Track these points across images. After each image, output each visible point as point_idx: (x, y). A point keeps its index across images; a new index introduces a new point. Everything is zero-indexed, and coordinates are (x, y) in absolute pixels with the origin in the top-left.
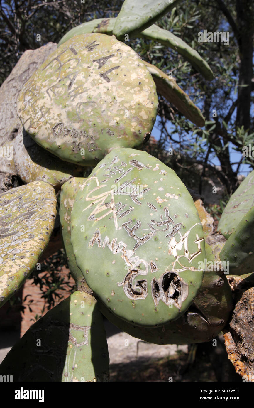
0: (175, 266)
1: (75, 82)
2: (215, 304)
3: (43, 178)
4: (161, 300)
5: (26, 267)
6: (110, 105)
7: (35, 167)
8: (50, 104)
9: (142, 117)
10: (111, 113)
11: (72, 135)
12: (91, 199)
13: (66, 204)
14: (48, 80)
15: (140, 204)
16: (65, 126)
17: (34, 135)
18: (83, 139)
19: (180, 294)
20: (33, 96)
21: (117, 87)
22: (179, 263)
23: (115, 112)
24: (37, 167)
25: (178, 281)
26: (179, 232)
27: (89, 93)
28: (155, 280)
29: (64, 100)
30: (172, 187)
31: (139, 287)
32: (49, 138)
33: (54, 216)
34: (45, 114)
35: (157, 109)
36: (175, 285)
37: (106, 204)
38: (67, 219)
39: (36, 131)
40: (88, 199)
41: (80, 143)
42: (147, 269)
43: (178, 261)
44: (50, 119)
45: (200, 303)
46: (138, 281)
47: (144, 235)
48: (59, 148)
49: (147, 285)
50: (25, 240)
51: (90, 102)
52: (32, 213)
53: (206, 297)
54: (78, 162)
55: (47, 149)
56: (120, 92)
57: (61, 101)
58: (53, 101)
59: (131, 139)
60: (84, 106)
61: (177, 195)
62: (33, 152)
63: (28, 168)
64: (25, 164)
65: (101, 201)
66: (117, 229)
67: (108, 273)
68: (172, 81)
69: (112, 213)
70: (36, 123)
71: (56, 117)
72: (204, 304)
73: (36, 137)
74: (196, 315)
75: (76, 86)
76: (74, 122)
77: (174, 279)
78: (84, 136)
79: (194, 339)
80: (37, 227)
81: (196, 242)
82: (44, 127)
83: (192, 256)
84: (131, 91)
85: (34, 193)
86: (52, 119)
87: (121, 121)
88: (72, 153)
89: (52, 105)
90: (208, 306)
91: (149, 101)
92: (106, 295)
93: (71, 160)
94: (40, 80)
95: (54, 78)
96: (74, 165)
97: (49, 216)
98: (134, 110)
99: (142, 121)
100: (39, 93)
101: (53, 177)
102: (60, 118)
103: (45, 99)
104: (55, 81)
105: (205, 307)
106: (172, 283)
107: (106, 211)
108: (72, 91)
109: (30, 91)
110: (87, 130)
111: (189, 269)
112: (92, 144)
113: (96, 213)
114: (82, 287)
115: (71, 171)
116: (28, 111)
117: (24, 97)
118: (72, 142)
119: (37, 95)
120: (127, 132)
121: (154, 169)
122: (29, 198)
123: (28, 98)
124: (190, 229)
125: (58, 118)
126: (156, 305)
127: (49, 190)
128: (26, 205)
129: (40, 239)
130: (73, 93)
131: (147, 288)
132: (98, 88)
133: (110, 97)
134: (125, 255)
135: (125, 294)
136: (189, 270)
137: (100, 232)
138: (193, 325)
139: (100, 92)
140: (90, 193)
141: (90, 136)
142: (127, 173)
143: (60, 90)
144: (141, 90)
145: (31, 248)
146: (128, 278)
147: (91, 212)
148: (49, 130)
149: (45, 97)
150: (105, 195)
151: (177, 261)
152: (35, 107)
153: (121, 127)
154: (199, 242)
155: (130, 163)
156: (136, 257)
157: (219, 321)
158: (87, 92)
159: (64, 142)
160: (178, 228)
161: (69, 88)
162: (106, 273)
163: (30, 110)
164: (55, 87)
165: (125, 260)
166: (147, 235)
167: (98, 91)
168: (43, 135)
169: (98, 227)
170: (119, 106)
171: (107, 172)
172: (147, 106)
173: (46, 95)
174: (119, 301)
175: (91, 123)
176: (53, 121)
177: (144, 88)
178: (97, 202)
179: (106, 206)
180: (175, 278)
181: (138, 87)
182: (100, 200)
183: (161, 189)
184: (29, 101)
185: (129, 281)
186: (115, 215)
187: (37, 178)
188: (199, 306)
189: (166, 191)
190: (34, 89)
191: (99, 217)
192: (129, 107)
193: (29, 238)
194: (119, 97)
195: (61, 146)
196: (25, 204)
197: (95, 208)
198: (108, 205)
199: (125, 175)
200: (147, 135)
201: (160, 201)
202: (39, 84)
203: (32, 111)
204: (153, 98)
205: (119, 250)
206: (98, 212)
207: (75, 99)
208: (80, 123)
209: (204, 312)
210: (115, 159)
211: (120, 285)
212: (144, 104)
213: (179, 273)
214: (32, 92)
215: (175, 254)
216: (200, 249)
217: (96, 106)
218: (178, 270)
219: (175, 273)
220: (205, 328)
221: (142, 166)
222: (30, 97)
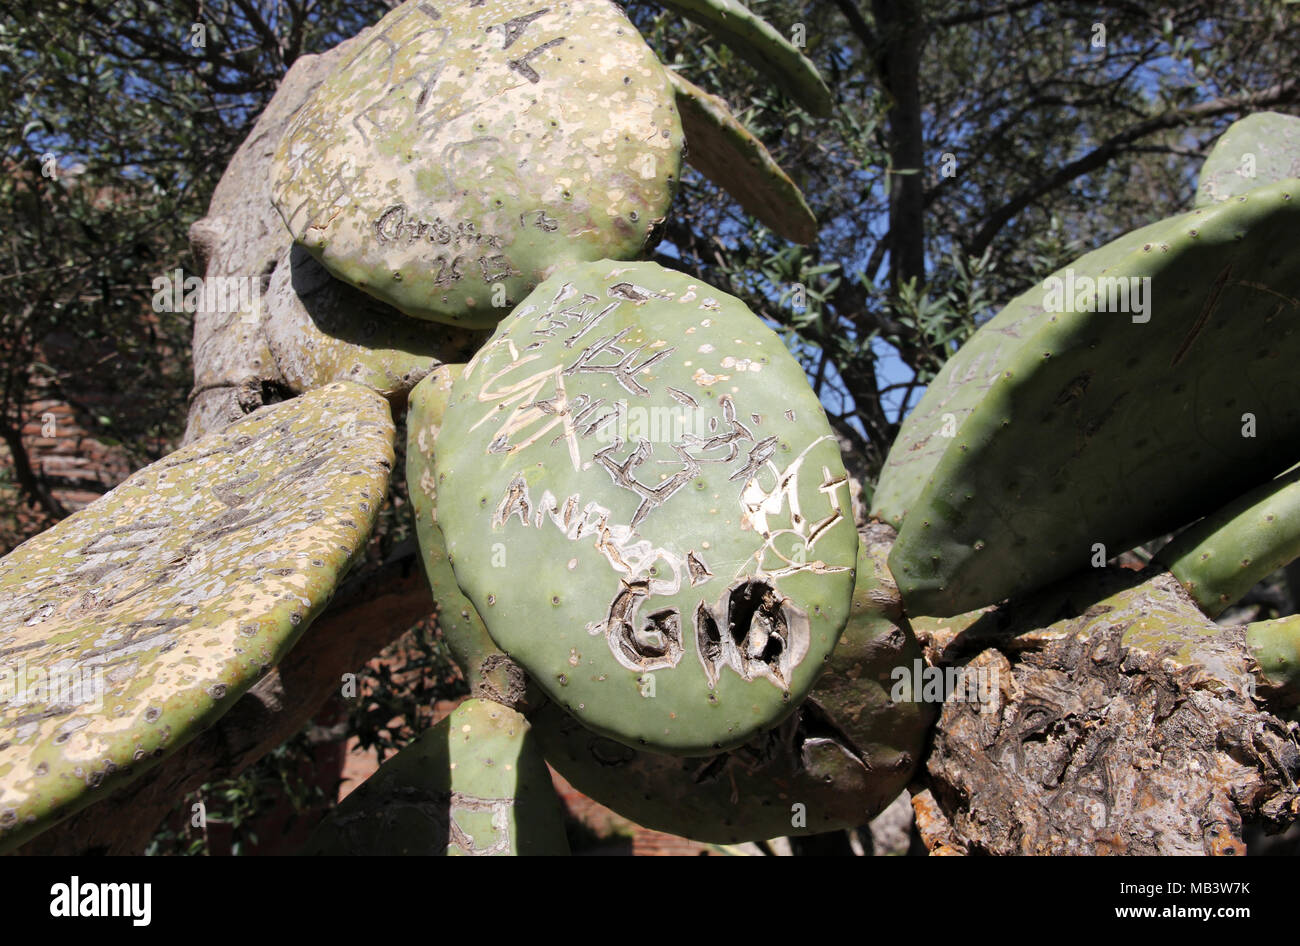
0: (763, 564)
1: (436, 87)
2: (882, 707)
3: (353, 373)
4: (726, 666)
5: (296, 597)
6: (542, 146)
7: (328, 346)
8: (365, 155)
9: (637, 175)
10: (545, 165)
11: (432, 239)
12: (495, 396)
13: (426, 443)
14: (358, 92)
15: (645, 394)
16: (410, 214)
17: (320, 248)
18: (467, 248)
19: (784, 645)
20: (316, 139)
21: (560, 95)
22: (776, 551)
23: (557, 162)
24: (335, 346)
25: (778, 605)
26: (769, 463)
27: (478, 116)
28: (705, 606)
29: (404, 140)
30: (739, 341)
31: (657, 633)
32: (364, 251)
33: (385, 464)
34: (351, 185)
35: (682, 153)
36: (767, 621)
37: (541, 404)
38: (428, 487)
39: (327, 234)
40: (484, 396)
41: (458, 258)
42: (679, 577)
43: (773, 547)
44: (366, 198)
45: (837, 708)
46: (650, 614)
47: (664, 477)
48: (397, 277)
49: (679, 624)
50: (295, 527)
51: (483, 138)
52: (318, 463)
53: (857, 688)
54: (455, 318)
55: (362, 284)
56: (570, 108)
57: (396, 146)
58: (372, 147)
59: (608, 238)
60: (465, 153)
61: (758, 362)
62: (321, 305)
63: (307, 352)
64: (300, 342)
65: (526, 398)
66: (577, 467)
67: (555, 599)
68: (718, 106)
69: (561, 425)
70: (325, 212)
71: (383, 190)
72: (851, 710)
73: (327, 253)
74: (828, 744)
75: (439, 100)
76: (438, 201)
77: (764, 602)
78: (470, 237)
79: (827, 818)
80: (332, 491)
81: (823, 490)
82: (349, 221)
83: (813, 529)
84: (601, 104)
85: (326, 413)
86: (373, 196)
87: (578, 187)
88: (436, 290)
89: (370, 157)
90: (864, 712)
91: (655, 128)
92: (552, 665)
93: (435, 313)
94: (336, 96)
95: (376, 84)
96: (445, 327)
97: (368, 462)
98: (614, 156)
99: (637, 187)
100: (331, 131)
101: (382, 368)
102: (396, 193)
103: (350, 143)
104: (379, 92)
105: (854, 718)
106: (757, 614)
107: (543, 422)
108: (429, 115)
109: (307, 129)
110: (478, 219)
111: (808, 568)
112: (493, 258)
113: (512, 431)
114: (483, 687)
115: (436, 347)
116: (302, 183)
117: (290, 149)
118: (434, 257)
119: (327, 137)
120: (594, 218)
121: (682, 300)
122: (312, 427)
123: (299, 148)
124: (803, 454)
125: (390, 193)
126: (711, 681)
127: (371, 402)
128: (303, 445)
129: (342, 523)
130: (431, 120)
131: (680, 634)
132: (505, 100)
133: (540, 123)
134: (606, 540)
135: (614, 657)
136: (808, 571)
137: (525, 482)
138: (822, 776)
139: (511, 112)
140: (493, 379)
141: (487, 237)
142: (601, 318)
143: (396, 114)
144: (631, 98)
145: (314, 546)
146: (618, 607)
147: (496, 430)
148: (364, 229)
149: (350, 137)
150: (539, 381)
151: (769, 547)
152: (321, 168)
153: (577, 205)
154: (832, 489)
155: (609, 293)
156: (642, 543)
157: (896, 757)
158: (472, 114)
159: (410, 260)
160: (766, 452)
161: (418, 107)
162: (549, 597)
163: (308, 180)
164: (378, 106)
165: (608, 554)
166: (672, 478)
167: (504, 109)
168: (346, 246)
169: (520, 469)
170: (570, 145)
171: (543, 325)
172: (650, 143)
173: (353, 132)
174: (594, 679)
175: (487, 198)
176: (376, 204)
177: (638, 93)
178: (512, 400)
179: (543, 408)
180: (766, 598)
181: (622, 90)
182: (522, 395)
183: (706, 348)
184: (303, 157)
185: (622, 616)
186: (569, 431)
187: (335, 376)
188: (836, 715)
189: (722, 351)
190: (317, 123)
191: (520, 442)
192: (598, 146)
193: (308, 521)
194: (568, 121)
195: (402, 273)
196: (299, 442)
197: (507, 418)
198: (546, 406)
199: (595, 324)
200: (655, 225)
201: (705, 381)
202: (331, 107)
203: (313, 181)
204: (667, 121)
205: (587, 529)
206: (519, 426)
207: (438, 136)
208: (454, 202)
209: (853, 733)
210: (563, 292)
211: (596, 631)
212: (641, 137)
213: (779, 580)
214: (311, 131)
215: (760, 524)
216: (838, 510)
217: (501, 149)
218: (774, 574)
219: (764, 581)
220: (856, 782)
221: (646, 294)
222: (306, 146)
